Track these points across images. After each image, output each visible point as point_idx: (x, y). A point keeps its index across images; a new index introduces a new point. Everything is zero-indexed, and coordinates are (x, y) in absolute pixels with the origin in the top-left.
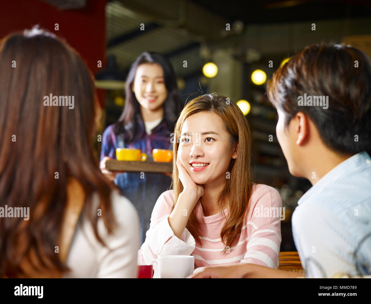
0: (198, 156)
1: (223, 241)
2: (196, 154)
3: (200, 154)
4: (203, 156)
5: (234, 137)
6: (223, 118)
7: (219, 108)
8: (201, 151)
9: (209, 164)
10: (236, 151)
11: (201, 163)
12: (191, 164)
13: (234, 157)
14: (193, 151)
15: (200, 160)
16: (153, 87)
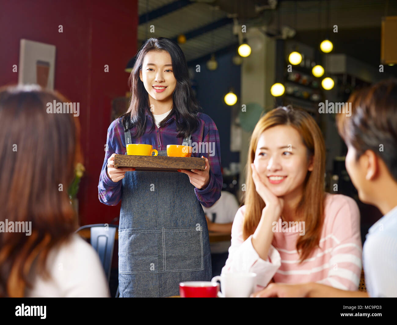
0: (276, 171)
1: (298, 253)
2: (274, 167)
3: (278, 168)
4: (281, 170)
5: (310, 150)
6: (300, 132)
7: (295, 122)
8: (278, 164)
9: (286, 177)
10: (312, 163)
11: (278, 176)
12: (268, 177)
13: (311, 169)
14: (271, 165)
15: (278, 173)
16: (162, 76)
